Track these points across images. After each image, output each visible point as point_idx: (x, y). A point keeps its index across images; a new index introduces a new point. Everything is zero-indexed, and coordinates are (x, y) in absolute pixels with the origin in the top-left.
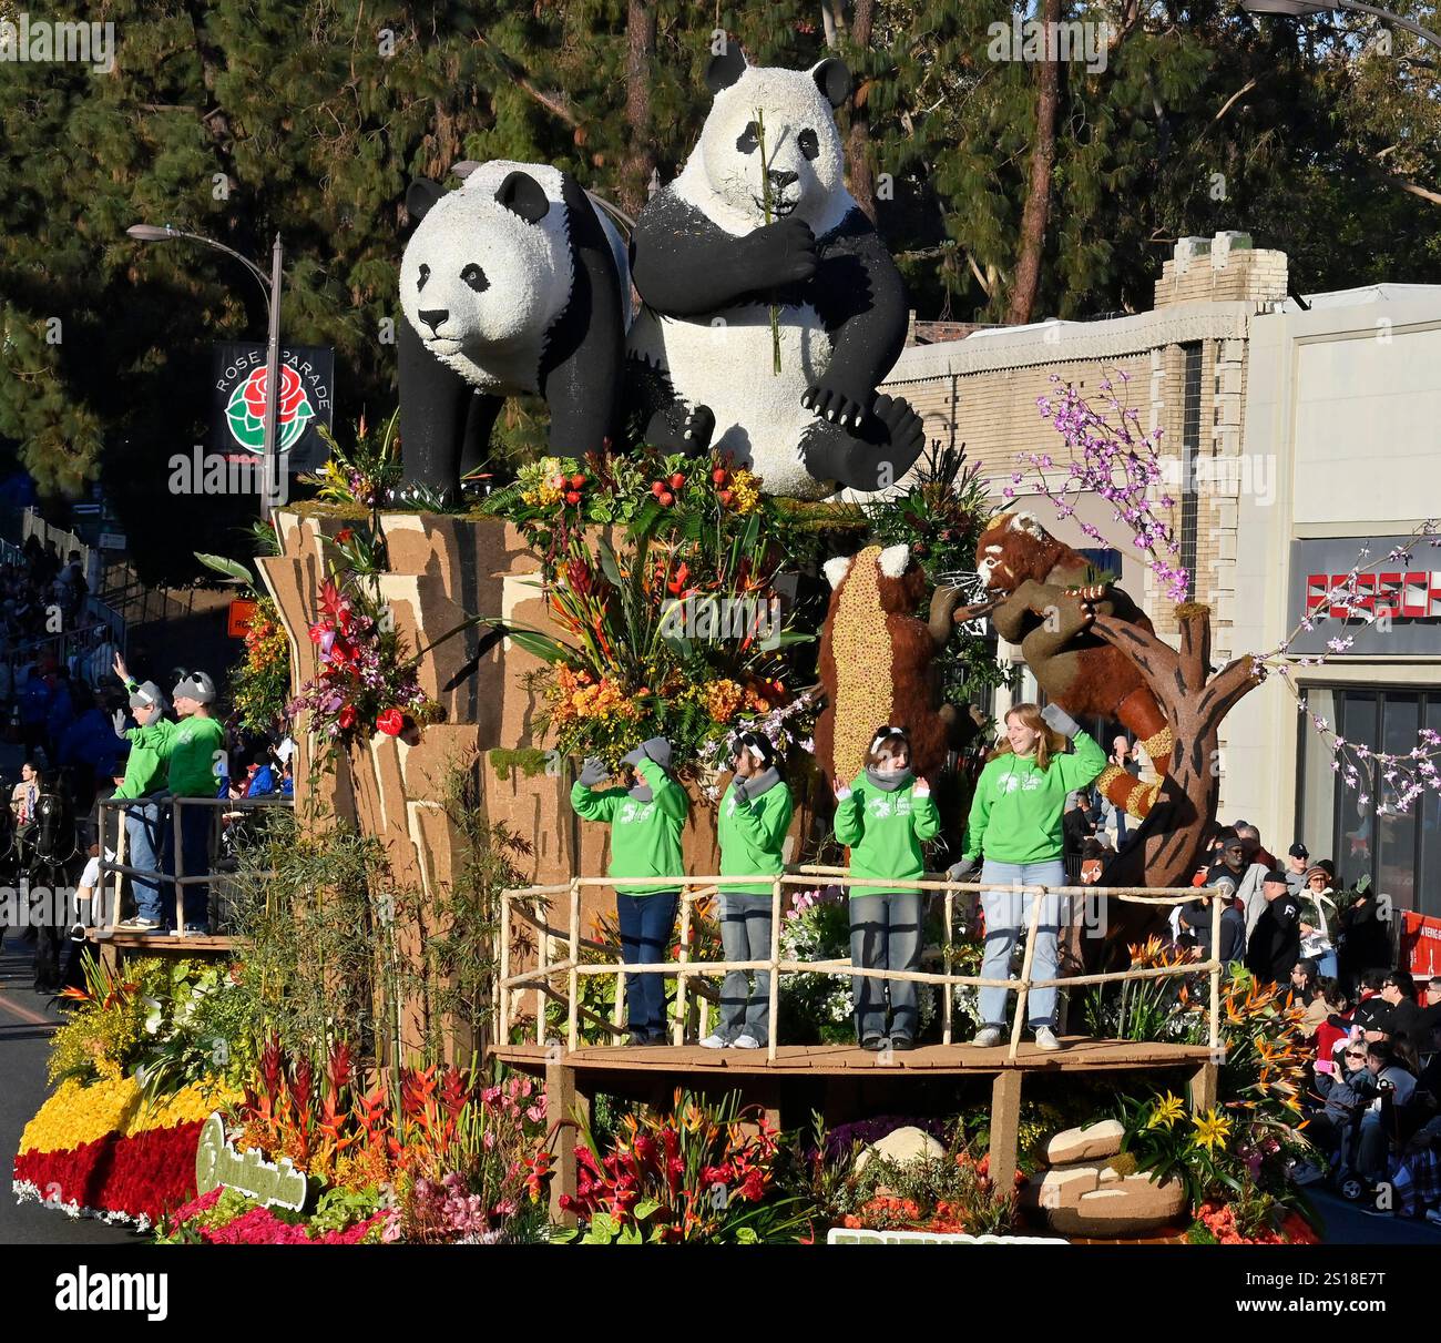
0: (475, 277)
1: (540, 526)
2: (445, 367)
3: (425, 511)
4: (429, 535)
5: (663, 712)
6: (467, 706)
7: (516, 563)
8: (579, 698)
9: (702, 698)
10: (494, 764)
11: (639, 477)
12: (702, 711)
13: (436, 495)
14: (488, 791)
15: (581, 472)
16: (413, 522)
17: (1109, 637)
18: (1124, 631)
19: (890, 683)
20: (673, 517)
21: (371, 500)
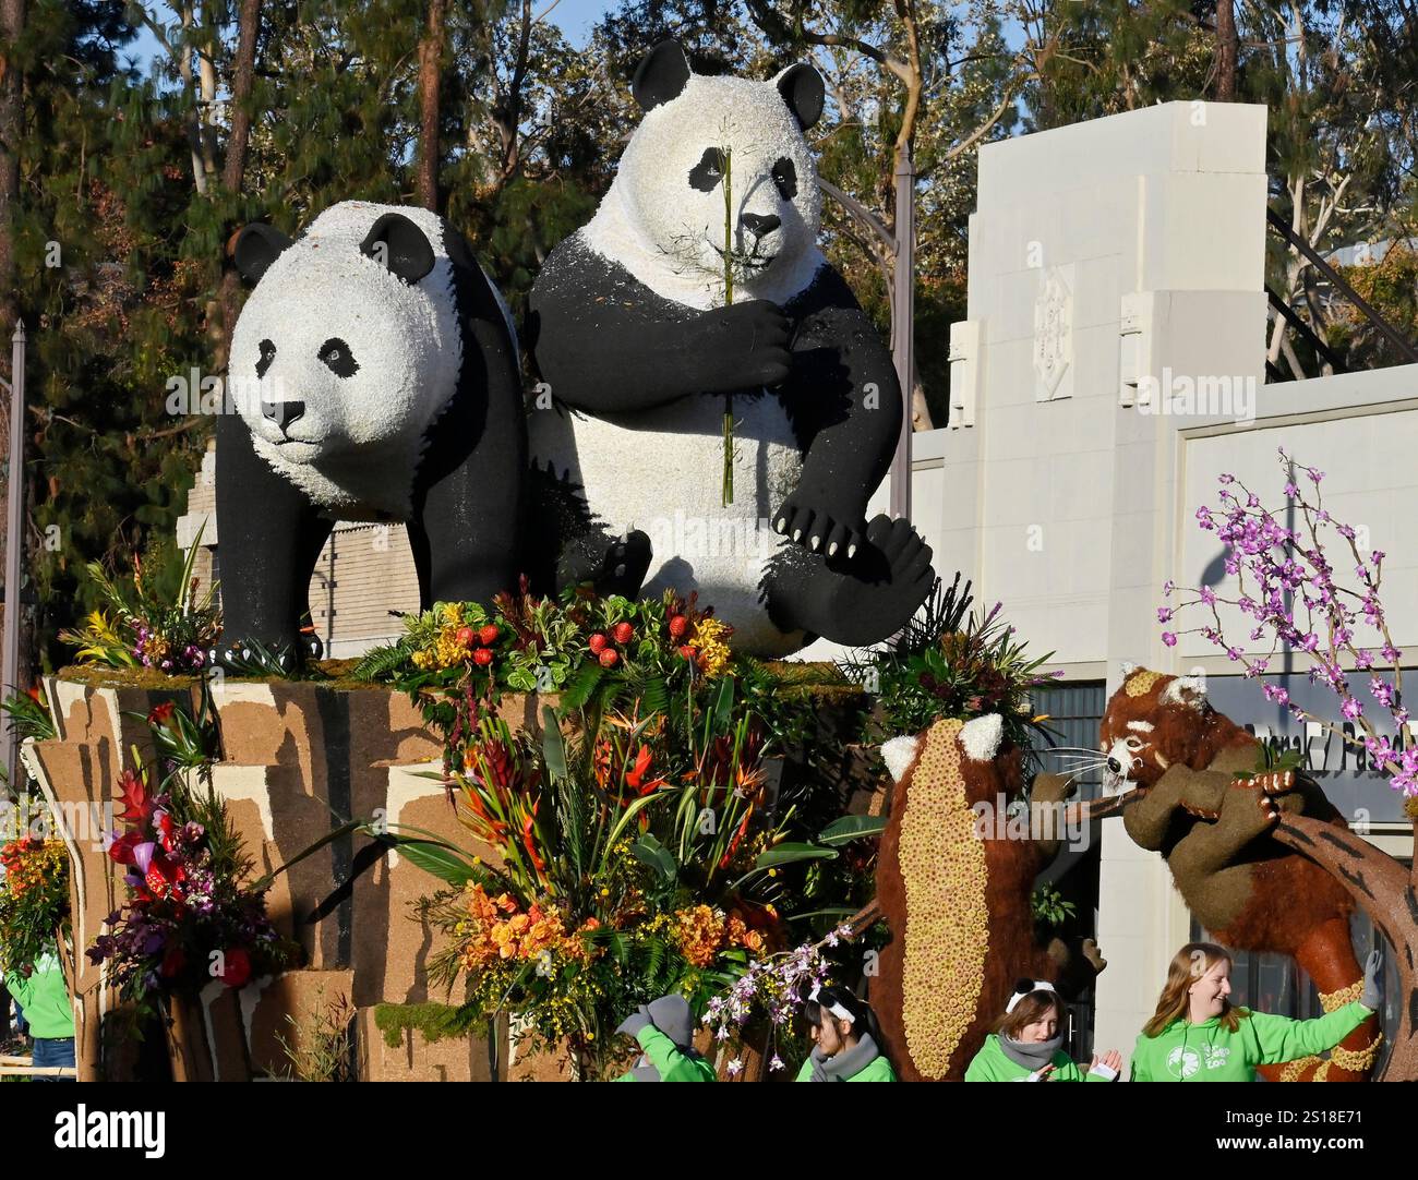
0: (338, 357)
1: (439, 696)
2: (283, 481)
3: (275, 678)
4: (282, 710)
5: (624, 951)
6: (335, 946)
7: (404, 748)
8: (501, 933)
9: (675, 931)
10: (381, 1024)
11: (572, 629)
12: (674, 950)
13: (274, 655)
14: (372, 1063)
15: (491, 622)
16: (259, 693)
17: (1303, 845)
18: (1325, 835)
19: (984, 910)
20: (623, 681)
21: (166, 664)
